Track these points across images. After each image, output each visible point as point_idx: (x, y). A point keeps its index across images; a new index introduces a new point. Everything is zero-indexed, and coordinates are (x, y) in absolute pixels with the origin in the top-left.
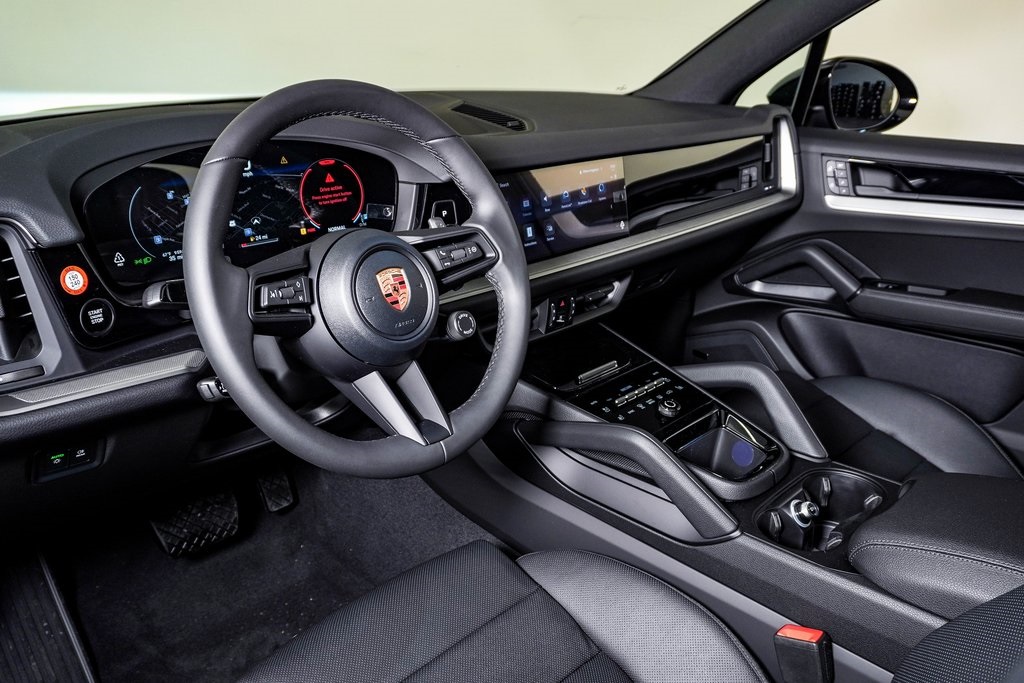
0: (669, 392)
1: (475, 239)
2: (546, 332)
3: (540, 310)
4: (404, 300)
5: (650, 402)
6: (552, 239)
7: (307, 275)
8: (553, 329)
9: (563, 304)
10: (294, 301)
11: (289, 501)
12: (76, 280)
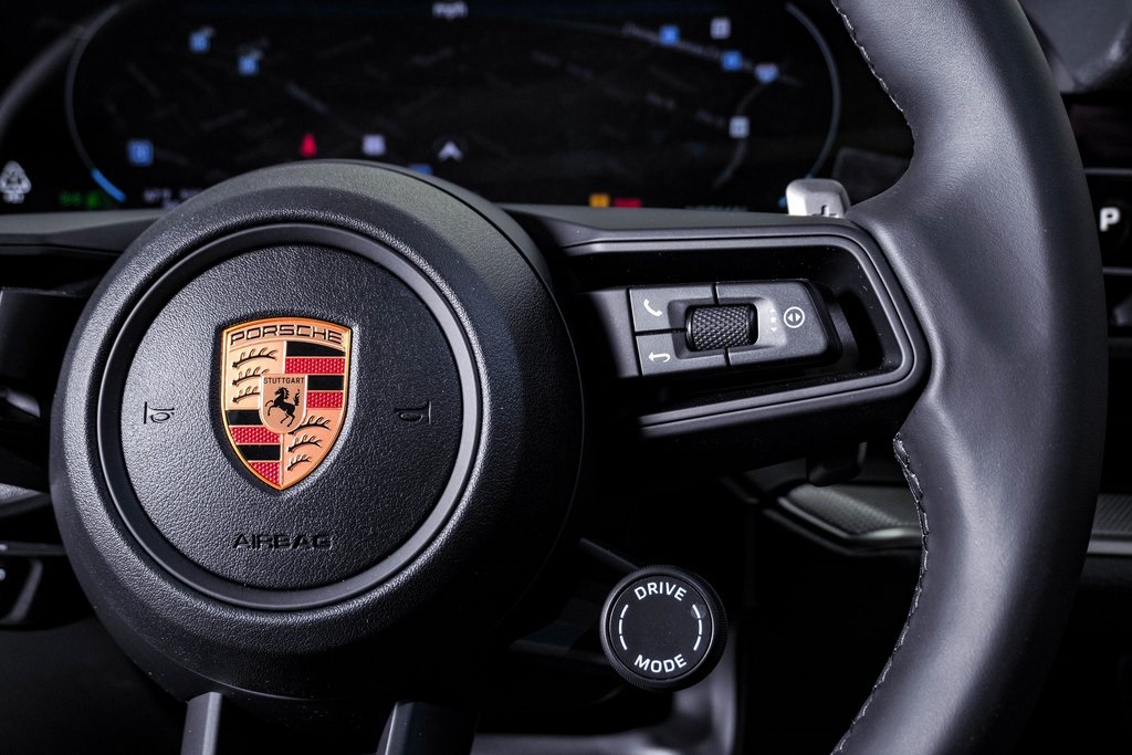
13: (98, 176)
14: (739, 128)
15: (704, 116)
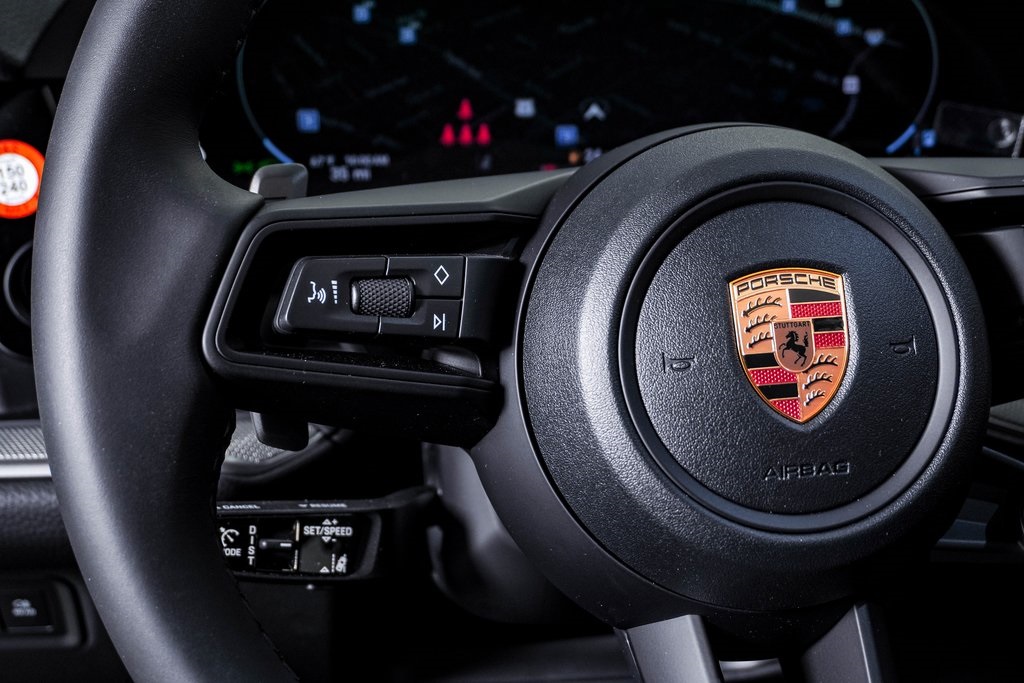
12: (17, 179)
13: (268, 144)
14: (852, 85)
15: (820, 76)
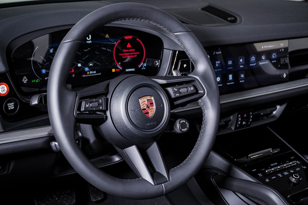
0: (298, 169)
1: (194, 83)
2: (235, 130)
3: (233, 118)
4: (152, 112)
5: (286, 173)
6: (243, 81)
7: (106, 96)
8: (239, 128)
9: (245, 116)
10: (97, 109)
11: (101, 197)
12: (4, 89)
